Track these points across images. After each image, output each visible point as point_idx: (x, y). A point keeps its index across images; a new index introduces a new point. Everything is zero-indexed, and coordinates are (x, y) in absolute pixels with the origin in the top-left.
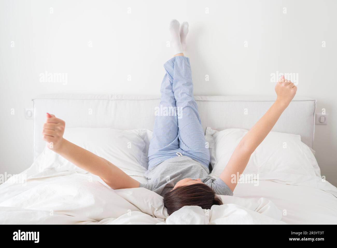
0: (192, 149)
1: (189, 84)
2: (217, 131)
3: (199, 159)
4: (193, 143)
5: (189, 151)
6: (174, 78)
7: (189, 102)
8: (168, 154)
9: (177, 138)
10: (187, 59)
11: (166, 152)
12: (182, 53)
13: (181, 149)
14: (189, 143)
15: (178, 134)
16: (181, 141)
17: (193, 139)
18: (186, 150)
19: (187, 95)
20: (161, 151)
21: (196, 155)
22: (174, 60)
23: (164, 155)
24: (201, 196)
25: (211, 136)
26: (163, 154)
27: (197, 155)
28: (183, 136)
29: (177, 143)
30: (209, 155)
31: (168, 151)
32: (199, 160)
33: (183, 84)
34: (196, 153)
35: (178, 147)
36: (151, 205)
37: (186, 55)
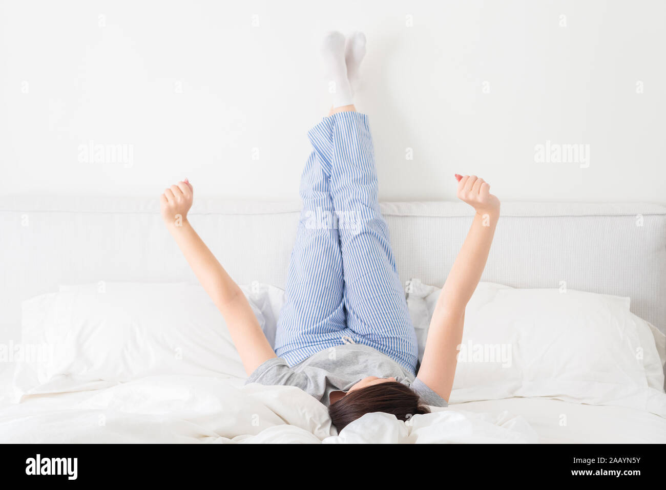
0: (377, 329)
1: (369, 179)
2: (435, 288)
3: (392, 351)
4: (377, 316)
5: (370, 334)
6: (332, 164)
7: (368, 223)
8: (323, 341)
9: (342, 305)
10: (364, 118)
11: (318, 337)
12: (352, 106)
13: (351, 330)
14: (368, 315)
15: (343, 296)
16: (351, 312)
17: (379, 307)
18: (363, 333)
19: (364, 206)
20: (307, 336)
21: (385, 344)
22: (331, 124)
23: (313, 344)
24: (393, 401)
25: (422, 300)
26: (311, 342)
27: (387, 343)
28: (354, 300)
29: (343, 317)
30: (415, 345)
31: (321, 335)
32: (392, 353)
33: (356, 181)
34: (384, 339)
35: (343, 326)
36: (311, 418)
37: (359, 110)
